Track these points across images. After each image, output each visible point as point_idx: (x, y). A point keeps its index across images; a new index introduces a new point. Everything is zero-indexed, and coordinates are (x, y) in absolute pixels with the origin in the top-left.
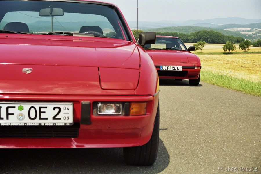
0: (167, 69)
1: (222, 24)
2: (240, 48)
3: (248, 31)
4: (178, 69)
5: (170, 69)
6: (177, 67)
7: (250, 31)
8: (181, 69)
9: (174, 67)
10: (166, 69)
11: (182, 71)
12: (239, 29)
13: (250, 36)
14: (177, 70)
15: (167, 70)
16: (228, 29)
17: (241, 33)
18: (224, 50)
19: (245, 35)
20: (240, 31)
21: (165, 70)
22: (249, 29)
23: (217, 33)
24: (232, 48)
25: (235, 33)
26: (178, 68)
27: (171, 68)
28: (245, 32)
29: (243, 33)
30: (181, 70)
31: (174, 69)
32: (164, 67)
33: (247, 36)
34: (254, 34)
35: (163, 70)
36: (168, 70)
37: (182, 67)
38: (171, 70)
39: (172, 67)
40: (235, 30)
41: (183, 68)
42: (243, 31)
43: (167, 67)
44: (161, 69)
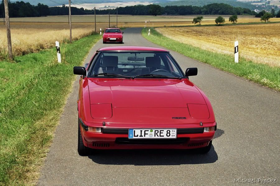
0: (143, 134)
4: (168, 135)
5: (150, 135)
6: (165, 131)
8: (173, 134)
9: (159, 130)
10: (141, 136)
14: (165, 137)
15: (143, 137)
17: (252, 4)
21: (139, 137)
26: (168, 133)
27: (153, 133)
30: (175, 137)
31: (159, 134)
32: (138, 132)
35: (134, 138)
36: (147, 137)
37: (175, 130)
38: (153, 137)
39: (154, 130)
41: (178, 133)
43: (143, 131)
44: (131, 137)
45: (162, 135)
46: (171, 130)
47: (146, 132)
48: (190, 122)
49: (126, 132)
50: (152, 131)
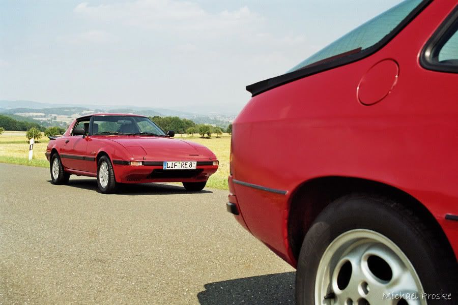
0: (173, 166)
1: (10, 108)
2: (45, 136)
3: (42, 117)
5: (178, 166)
6: (189, 163)
7: (45, 117)
10: (172, 167)
11: (197, 169)
12: (31, 114)
13: (45, 122)
14: (189, 168)
15: (173, 168)
16: (18, 114)
17: (34, 119)
18: (28, 138)
19: (39, 121)
20: (33, 116)
21: (170, 168)
22: (43, 114)
23: (6, 118)
24: (37, 136)
25: (28, 118)
26: (191, 165)
27: (180, 165)
28: (39, 117)
29: (37, 119)
30: (195, 168)
31: (184, 166)
32: (170, 164)
33: (42, 122)
34: (49, 120)
35: (167, 169)
36: (176, 168)
37: (195, 162)
38: (180, 168)
39: (181, 162)
40: (27, 115)
41: (197, 165)
42: (37, 116)
43: (174, 163)
44: (165, 168)
45: (186, 166)
46: (192, 162)
47: (176, 164)
48: (202, 158)
49: (161, 164)
50: (179, 163)
